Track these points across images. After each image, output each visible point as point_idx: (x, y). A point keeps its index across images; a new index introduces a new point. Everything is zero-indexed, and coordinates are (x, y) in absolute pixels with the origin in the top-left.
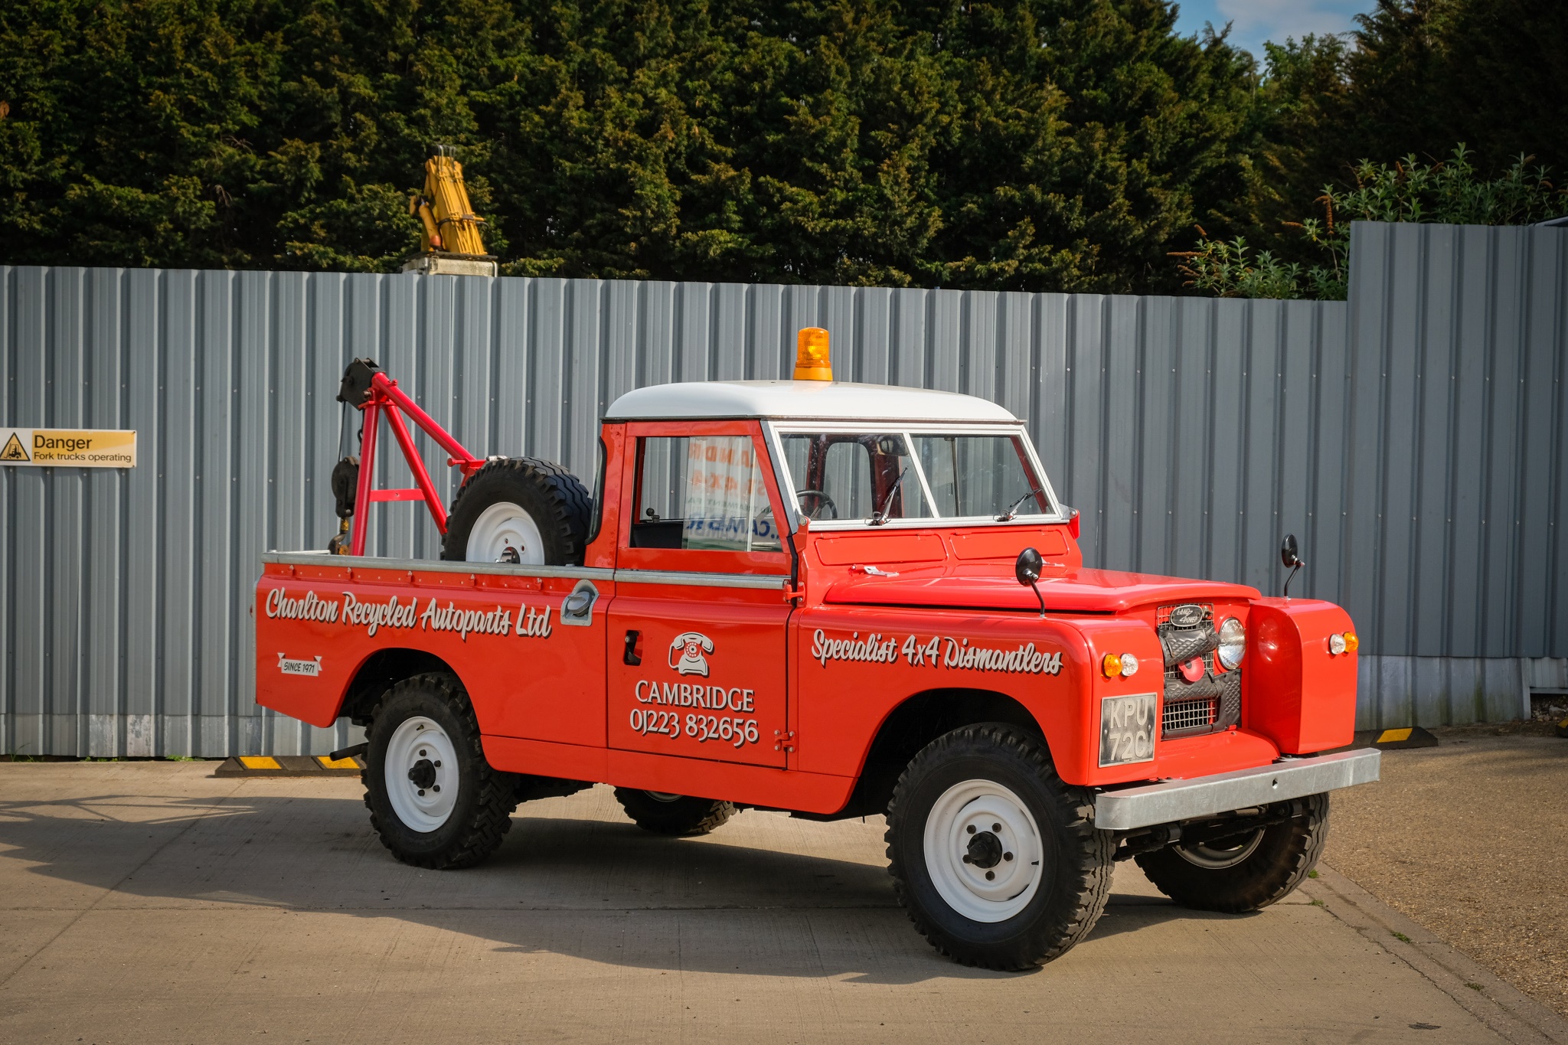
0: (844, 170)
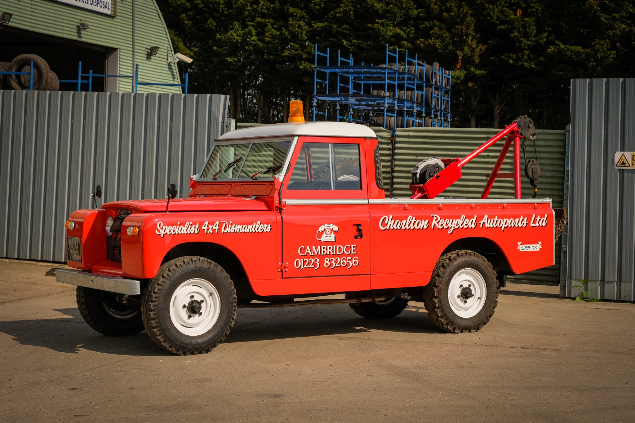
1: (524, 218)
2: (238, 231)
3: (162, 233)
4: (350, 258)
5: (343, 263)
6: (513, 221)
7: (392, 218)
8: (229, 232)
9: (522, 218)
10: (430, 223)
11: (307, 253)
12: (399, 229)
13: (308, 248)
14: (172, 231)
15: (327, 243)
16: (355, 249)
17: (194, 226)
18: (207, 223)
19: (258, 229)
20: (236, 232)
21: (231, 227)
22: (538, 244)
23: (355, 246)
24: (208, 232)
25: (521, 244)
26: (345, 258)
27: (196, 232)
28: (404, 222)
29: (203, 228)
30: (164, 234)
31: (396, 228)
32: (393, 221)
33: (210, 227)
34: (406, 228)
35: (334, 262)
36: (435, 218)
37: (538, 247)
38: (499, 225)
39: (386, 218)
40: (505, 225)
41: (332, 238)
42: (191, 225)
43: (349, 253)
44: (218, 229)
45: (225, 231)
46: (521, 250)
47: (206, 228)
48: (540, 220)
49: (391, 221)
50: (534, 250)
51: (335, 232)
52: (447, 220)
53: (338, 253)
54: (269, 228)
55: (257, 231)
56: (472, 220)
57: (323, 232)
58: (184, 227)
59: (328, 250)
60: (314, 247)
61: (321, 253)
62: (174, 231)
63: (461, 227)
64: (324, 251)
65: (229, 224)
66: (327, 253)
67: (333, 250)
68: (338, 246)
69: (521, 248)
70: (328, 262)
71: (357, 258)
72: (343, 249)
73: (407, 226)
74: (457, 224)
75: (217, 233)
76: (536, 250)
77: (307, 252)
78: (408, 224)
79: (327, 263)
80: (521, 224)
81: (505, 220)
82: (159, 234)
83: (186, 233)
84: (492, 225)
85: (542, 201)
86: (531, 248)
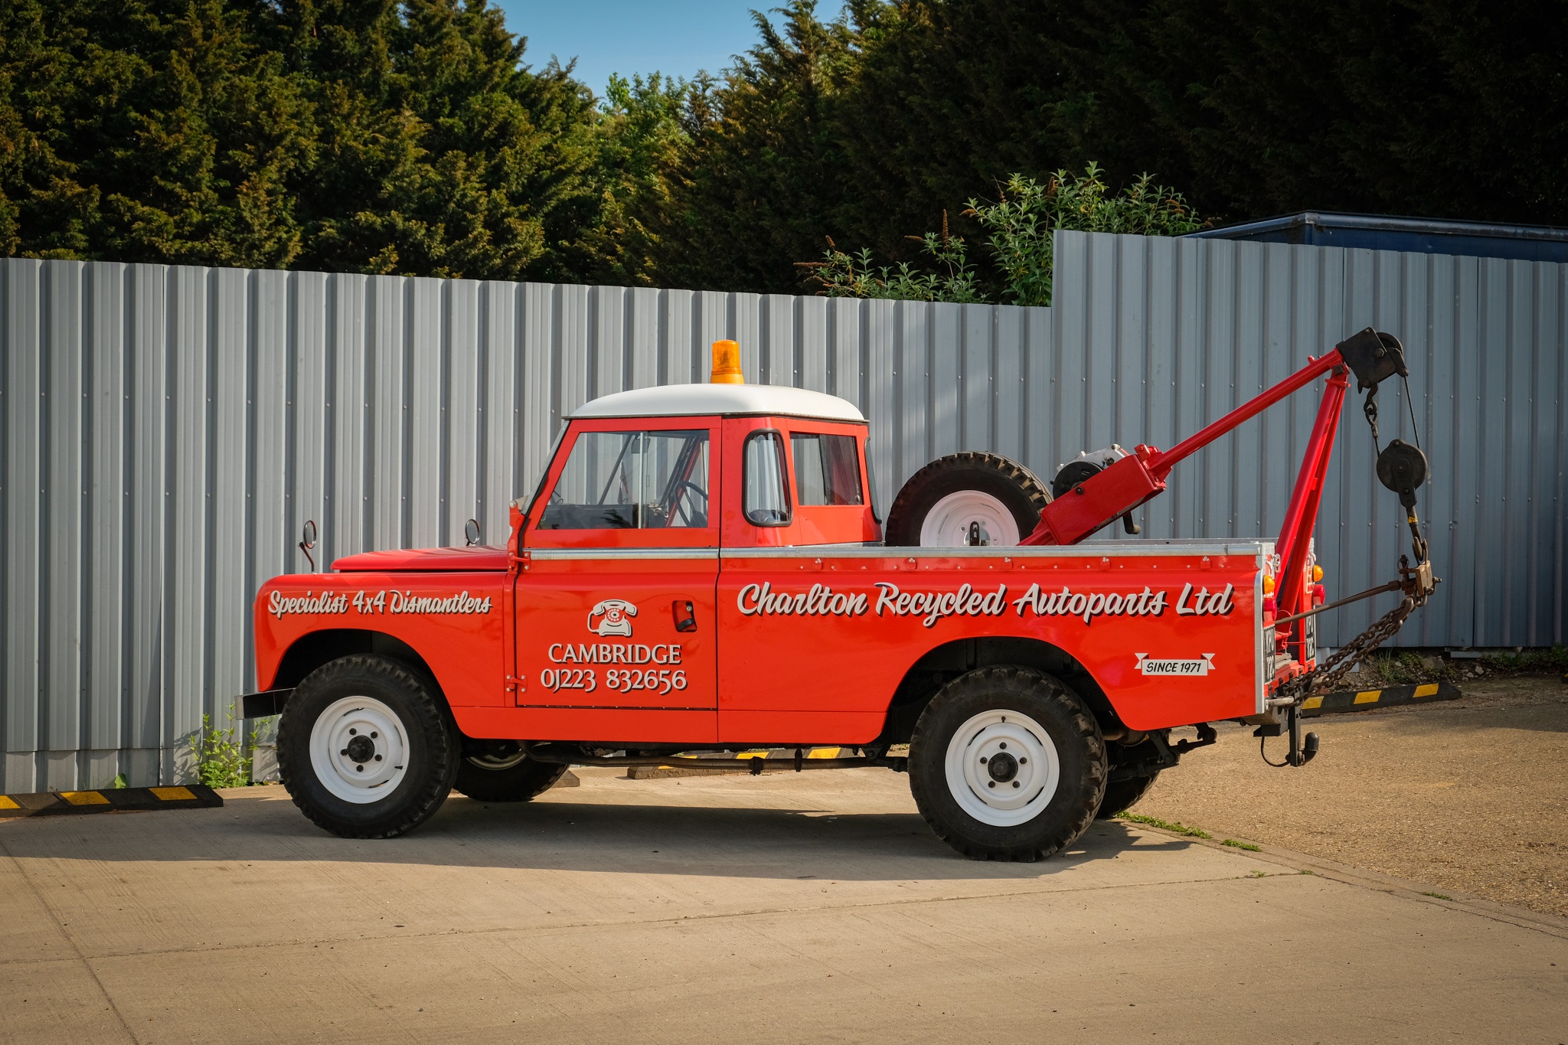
0: (200, 190)
1: (1154, 591)
2: (423, 611)
3: (279, 610)
4: (667, 672)
5: (650, 682)
6: (1120, 599)
7: (769, 589)
8: (405, 611)
9: (1146, 593)
10: (870, 601)
11: (568, 658)
12: (790, 614)
13: (570, 647)
14: (297, 608)
15: (611, 638)
16: (678, 653)
17: (336, 599)
18: (361, 593)
19: (463, 606)
20: (418, 611)
21: (409, 603)
23: (679, 646)
24: (365, 611)
26: (655, 671)
27: (342, 611)
28: (801, 597)
29: (354, 603)
30: (282, 613)
31: (779, 611)
32: (772, 596)
33: (369, 603)
34: (806, 610)
35: (630, 679)
36: (884, 590)
37: (1204, 667)
38: (1076, 609)
39: (754, 587)
40: (1093, 608)
41: (624, 628)
42: (332, 597)
43: (665, 661)
44: (384, 605)
45: (398, 610)
46: (1144, 673)
47: (360, 603)
48: (1207, 599)
49: (768, 594)
50: (1189, 673)
51: (629, 616)
52: (917, 595)
53: (637, 661)
54: (486, 604)
55: (461, 611)
56: (990, 595)
57: (601, 616)
58: (319, 600)
59: (615, 652)
60: (582, 647)
61: (598, 658)
62: (301, 607)
63: (959, 611)
64: (605, 656)
65: (404, 595)
66: (612, 659)
67: (625, 654)
68: (637, 647)
69: (1145, 665)
70: (614, 678)
71: (683, 672)
72: (650, 653)
73: (808, 606)
74: (948, 606)
75: (383, 613)
76: (1195, 673)
77: (566, 655)
78: (810, 602)
79: (612, 681)
80: (1145, 608)
81: (1093, 598)
82: (274, 612)
83: (322, 611)
84: (1054, 608)
85: (1226, 549)
86: (1179, 668)
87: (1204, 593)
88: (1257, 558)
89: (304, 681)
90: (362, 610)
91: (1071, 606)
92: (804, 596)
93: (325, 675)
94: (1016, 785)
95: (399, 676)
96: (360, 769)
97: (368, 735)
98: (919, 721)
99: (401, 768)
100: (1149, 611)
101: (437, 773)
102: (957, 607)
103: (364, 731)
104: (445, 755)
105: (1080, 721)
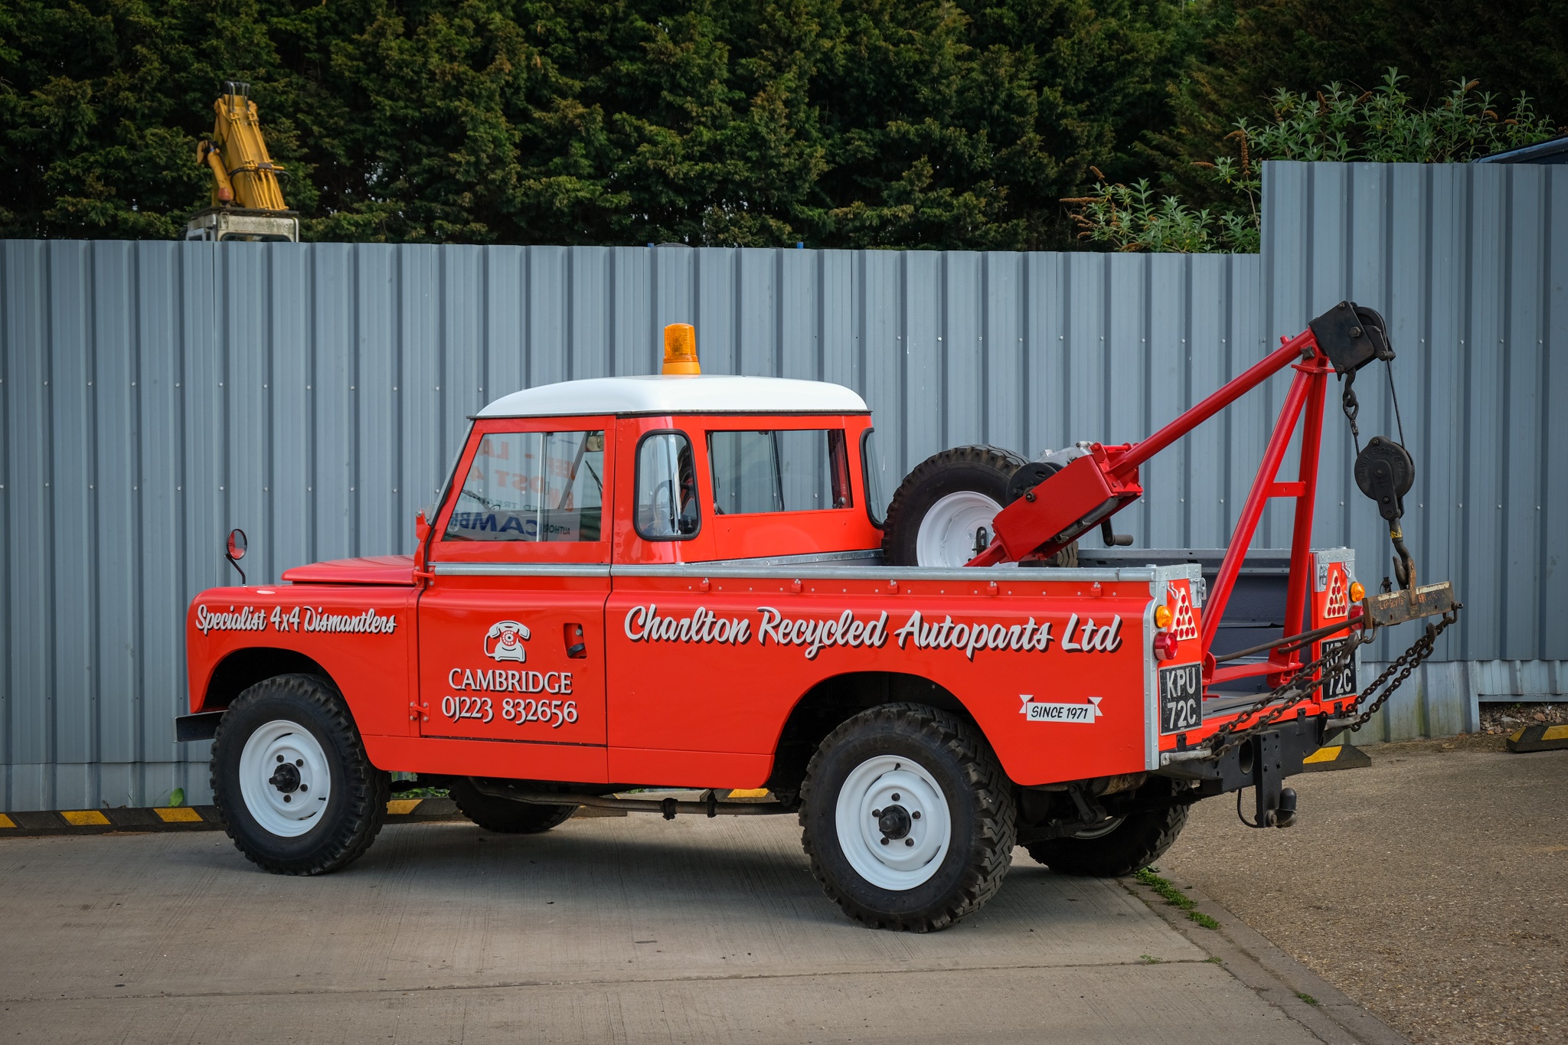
1: (1039, 622)
2: (333, 630)
3: (206, 626)
4: (559, 703)
5: (544, 713)
6: (1003, 631)
7: (655, 612)
8: (317, 629)
9: (1031, 625)
10: (753, 628)
11: (467, 684)
12: (675, 641)
13: (468, 672)
14: (221, 624)
15: (507, 664)
16: (568, 682)
17: (256, 615)
18: (278, 609)
19: (370, 625)
20: (329, 629)
21: (321, 620)
22: (1090, 702)
23: (569, 674)
24: (282, 629)
25: (1032, 700)
26: (547, 702)
27: (261, 628)
28: (685, 622)
29: (272, 619)
30: (208, 629)
31: (665, 637)
32: (658, 619)
33: (285, 619)
34: (691, 637)
35: (524, 709)
36: (767, 616)
37: (1091, 713)
38: (958, 642)
39: (640, 609)
40: (977, 641)
41: (518, 653)
42: (253, 613)
43: (557, 690)
44: (299, 623)
45: (311, 628)
46: (1029, 718)
47: (277, 620)
48: (1094, 633)
49: (653, 619)
50: (1075, 720)
51: (522, 640)
52: (799, 622)
53: (531, 689)
54: (391, 624)
55: (369, 630)
56: (872, 624)
57: (497, 638)
58: (241, 616)
59: (509, 680)
60: (479, 672)
61: (494, 686)
62: (225, 623)
63: (841, 642)
64: (501, 683)
65: (317, 612)
66: (507, 687)
67: (519, 681)
69: (1030, 709)
70: (510, 708)
71: (574, 703)
72: (543, 681)
73: (693, 632)
74: (830, 635)
75: (298, 631)
76: (1081, 720)
77: (465, 681)
78: (694, 628)
79: (508, 711)
80: (1029, 642)
81: (976, 629)
82: (201, 627)
83: (244, 628)
84: (936, 640)
85: (1117, 574)
86: (1065, 713)
87: (1089, 627)
88: (1151, 585)
89: (233, 702)
90: (279, 627)
91: (954, 637)
92: (688, 620)
93: (252, 697)
94: (909, 843)
95: (319, 699)
96: (287, 799)
97: (294, 763)
98: (809, 766)
99: (324, 799)
100: (1034, 646)
101: (356, 807)
102: (838, 636)
103: (290, 759)
104: (364, 786)
105: (971, 771)
